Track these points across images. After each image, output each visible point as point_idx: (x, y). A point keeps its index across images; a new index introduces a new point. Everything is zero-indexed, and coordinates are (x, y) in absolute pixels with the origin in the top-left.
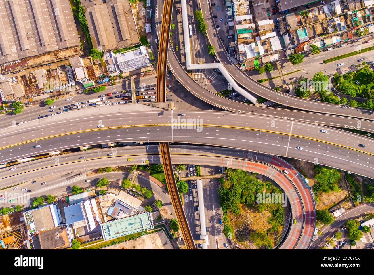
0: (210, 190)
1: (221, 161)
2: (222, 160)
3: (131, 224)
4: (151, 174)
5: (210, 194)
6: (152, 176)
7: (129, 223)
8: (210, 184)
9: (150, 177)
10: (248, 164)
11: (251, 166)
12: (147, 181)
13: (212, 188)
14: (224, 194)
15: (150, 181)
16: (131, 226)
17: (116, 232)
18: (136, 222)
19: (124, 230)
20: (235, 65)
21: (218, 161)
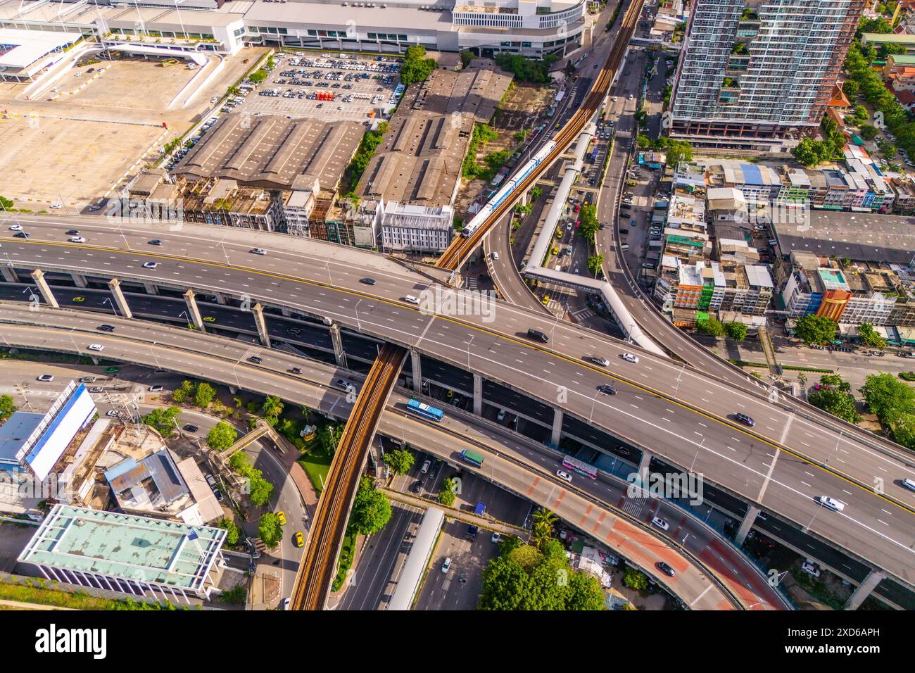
0: (457, 580)
1: (531, 484)
2: (537, 481)
3: (140, 543)
4: (303, 458)
5: (449, 592)
6: (303, 467)
7: (140, 537)
8: (465, 561)
9: (296, 466)
10: (618, 526)
11: (627, 538)
12: (278, 472)
13: (467, 576)
14: (501, 578)
15: (289, 478)
16: (136, 549)
17: (74, 549)
18: (160, 544)
19: (103, 554)
20: (646, 302)
21: (522, 479)
